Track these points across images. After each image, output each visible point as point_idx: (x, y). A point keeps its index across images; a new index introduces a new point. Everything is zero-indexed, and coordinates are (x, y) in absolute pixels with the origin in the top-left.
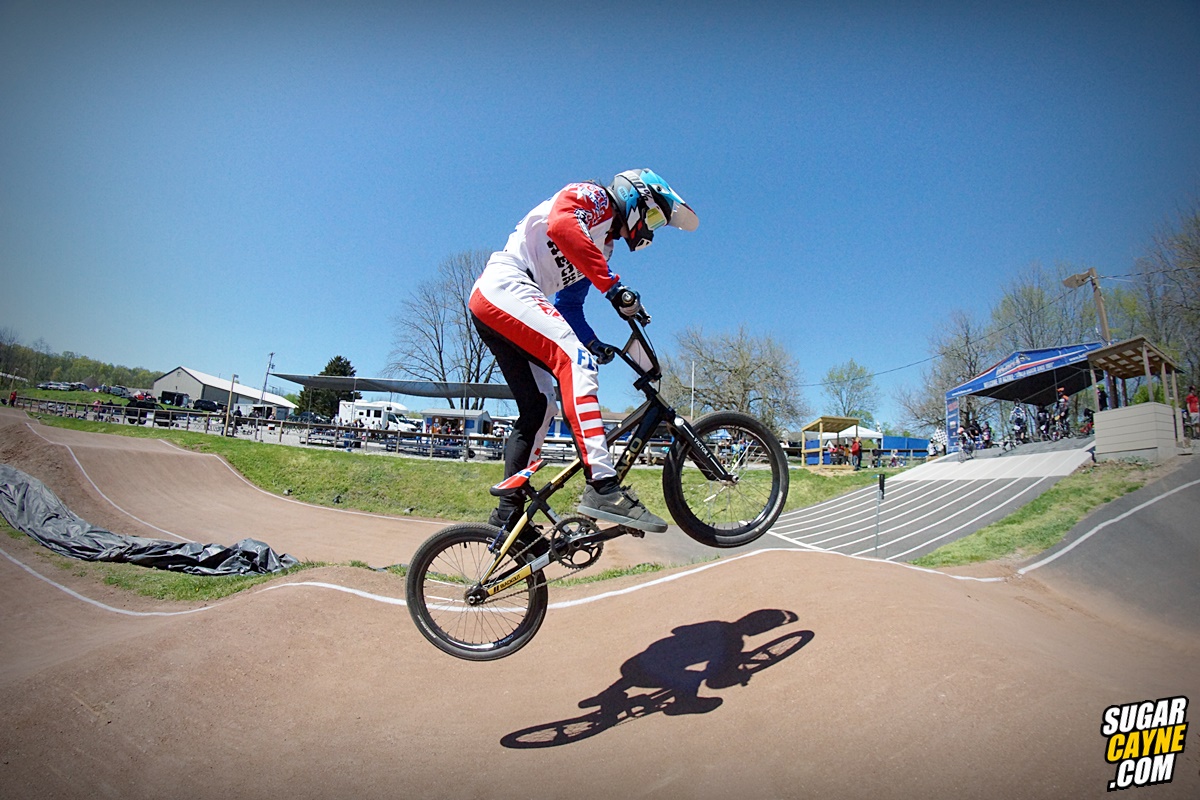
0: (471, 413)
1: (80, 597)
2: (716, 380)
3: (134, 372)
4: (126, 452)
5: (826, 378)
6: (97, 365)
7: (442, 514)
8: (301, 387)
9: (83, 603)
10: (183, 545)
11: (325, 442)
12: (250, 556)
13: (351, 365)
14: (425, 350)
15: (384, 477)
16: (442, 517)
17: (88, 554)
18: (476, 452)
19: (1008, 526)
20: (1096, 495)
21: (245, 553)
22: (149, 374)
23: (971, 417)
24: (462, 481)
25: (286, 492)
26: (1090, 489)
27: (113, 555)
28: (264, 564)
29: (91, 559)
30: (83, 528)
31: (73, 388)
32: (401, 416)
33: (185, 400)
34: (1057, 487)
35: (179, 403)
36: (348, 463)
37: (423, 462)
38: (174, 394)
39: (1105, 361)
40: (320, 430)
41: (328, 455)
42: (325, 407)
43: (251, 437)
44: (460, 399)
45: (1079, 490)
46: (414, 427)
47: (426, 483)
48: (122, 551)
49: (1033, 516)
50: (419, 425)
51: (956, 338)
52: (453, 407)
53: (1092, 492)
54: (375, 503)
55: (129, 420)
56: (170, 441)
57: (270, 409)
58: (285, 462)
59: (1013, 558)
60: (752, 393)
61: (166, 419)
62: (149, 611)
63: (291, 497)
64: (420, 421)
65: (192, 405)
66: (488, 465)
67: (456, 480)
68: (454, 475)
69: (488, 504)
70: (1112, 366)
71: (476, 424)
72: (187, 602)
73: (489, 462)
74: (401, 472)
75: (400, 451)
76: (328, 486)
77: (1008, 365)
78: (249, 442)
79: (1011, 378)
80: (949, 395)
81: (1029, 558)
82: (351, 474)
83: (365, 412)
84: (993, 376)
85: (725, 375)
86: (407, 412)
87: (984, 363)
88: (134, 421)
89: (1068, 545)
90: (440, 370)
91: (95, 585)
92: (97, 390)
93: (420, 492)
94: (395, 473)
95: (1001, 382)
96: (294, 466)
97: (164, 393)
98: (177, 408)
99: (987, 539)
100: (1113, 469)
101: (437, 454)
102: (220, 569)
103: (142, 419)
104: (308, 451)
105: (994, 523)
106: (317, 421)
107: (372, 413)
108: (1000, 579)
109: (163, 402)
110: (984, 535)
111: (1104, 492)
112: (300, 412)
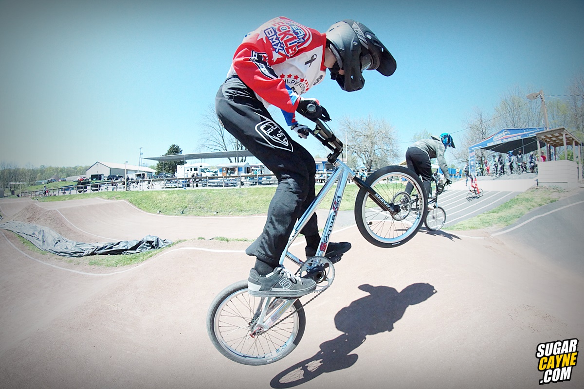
0: (241, 164)
1: (80, 273)
2: (358, 141)
3: (75, 168)
4: (83, 207)
5: (412, 138)
6: (57, 169)
7: (231, 213)
8: (157, 162)
9: (83, 275)
10: (120, 243)
11: (173, 186)
12: (150, 242)
13: (180, 148)
14: (215, 136)
15: (203, 199)
16: (232, 215)
17: (78, 254)
18: (244, 183)
19: (492, 214)
20: (535, 202)
21: (148, 242)
22: (82, 168)
23: (483, 159)
24: (240, 197)
25: (158, 212)
26: (533, 199)
27: (90, 253)
28: (157, 245)
29: (81, 257)
30: (73, 244)
31: (49, 182)
32: (207, 169)
33: (102, 177)
34: (518, 197)
35: (100, 179)
36: (185, 195)
37: (220, 190)
38: (97, 175)
39: (545, 138)
40: (169, 181)
41: (175, 192)
42: (170, 169)
43: (138, 189)
44: (234, 158)
45: (528, 199)
46: (214, 174)
47: (223, 200)
48: (93, 250)
49: (504, 210)
50: (215, 172)
51: (476, 120)
52: (231, 162)
53: (533, 201)
54: (200, 211)
55: (79, 191)
56: (101, 197)
57: (144, 174)
58: (156, 198)
59: (491, 229)
60: (376, 146)
61: (96, 187)
62: (112, 272)
63: (161, 214)
64: (216, 170)
65: (106, 179)
66: (251, 188)
67: (236, 197)
68: (235, 194)
69: (252, 207)
70: (548, 140)
71: (243, 169)
72: (128, 266)
73: (251, 187)
74: (210, 196)
75: (209, 186)
76: (177, 206)
77: (499, 135)
78: (138, 192)
79: (500, 142)
80: (470, 148)
81: (498, 229)
82: (188, 200)
83: (190, 170)
84: (491, 140)
85: (362, 138)
86: (210, 167)
87: (489, 133)
88: (81, 191)
89: (518, 225)
90: (224, 145)
91: (85, 267)
92: (60, 180)
93: (220, 204)
94: (208, 196)
95: (495, 144)
96: (160, 199)
97: (92, 176)
98: (100, 181)
99: (481, 219)
100: (546, 191)
101: (227, 185)
102: (138, 250)
103: (85, 190)
104: (166, 192)
105: (486, 212)
106: (167, 177)
107: (193, 169)
108: (482, 238)
109: (92, 180)
110: (480, 217)
111: (539, 201)
112: (158, 173)
